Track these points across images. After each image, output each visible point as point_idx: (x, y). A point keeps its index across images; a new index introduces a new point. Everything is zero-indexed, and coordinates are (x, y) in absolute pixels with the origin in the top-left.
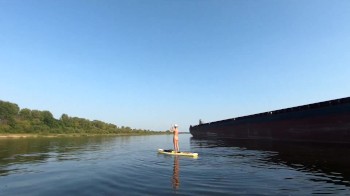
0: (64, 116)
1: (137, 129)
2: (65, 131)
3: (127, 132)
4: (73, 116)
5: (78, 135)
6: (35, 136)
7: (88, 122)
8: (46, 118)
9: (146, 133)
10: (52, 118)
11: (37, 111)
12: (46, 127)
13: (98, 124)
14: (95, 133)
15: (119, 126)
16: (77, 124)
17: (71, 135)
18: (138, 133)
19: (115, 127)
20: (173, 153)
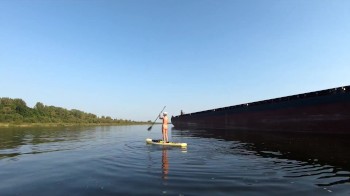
0: (39, 105)
1: (118, 119)
2: (40, 120)
3: (107, 122)
4: (49, 105)
5: (55, 125)
6: (7, 125)
7: (65, 111)
8: (19, 107)
9: (127, 123)
10: (25, 106)
11: (7, 99)
12: (18, 115)
13: (76, 114)
14: (73, 122)
15: (99, 116)
16: (53, 113)
17: (47, 125)
18: (119, 122)
19: (94, 116)
20: (161, 143)
